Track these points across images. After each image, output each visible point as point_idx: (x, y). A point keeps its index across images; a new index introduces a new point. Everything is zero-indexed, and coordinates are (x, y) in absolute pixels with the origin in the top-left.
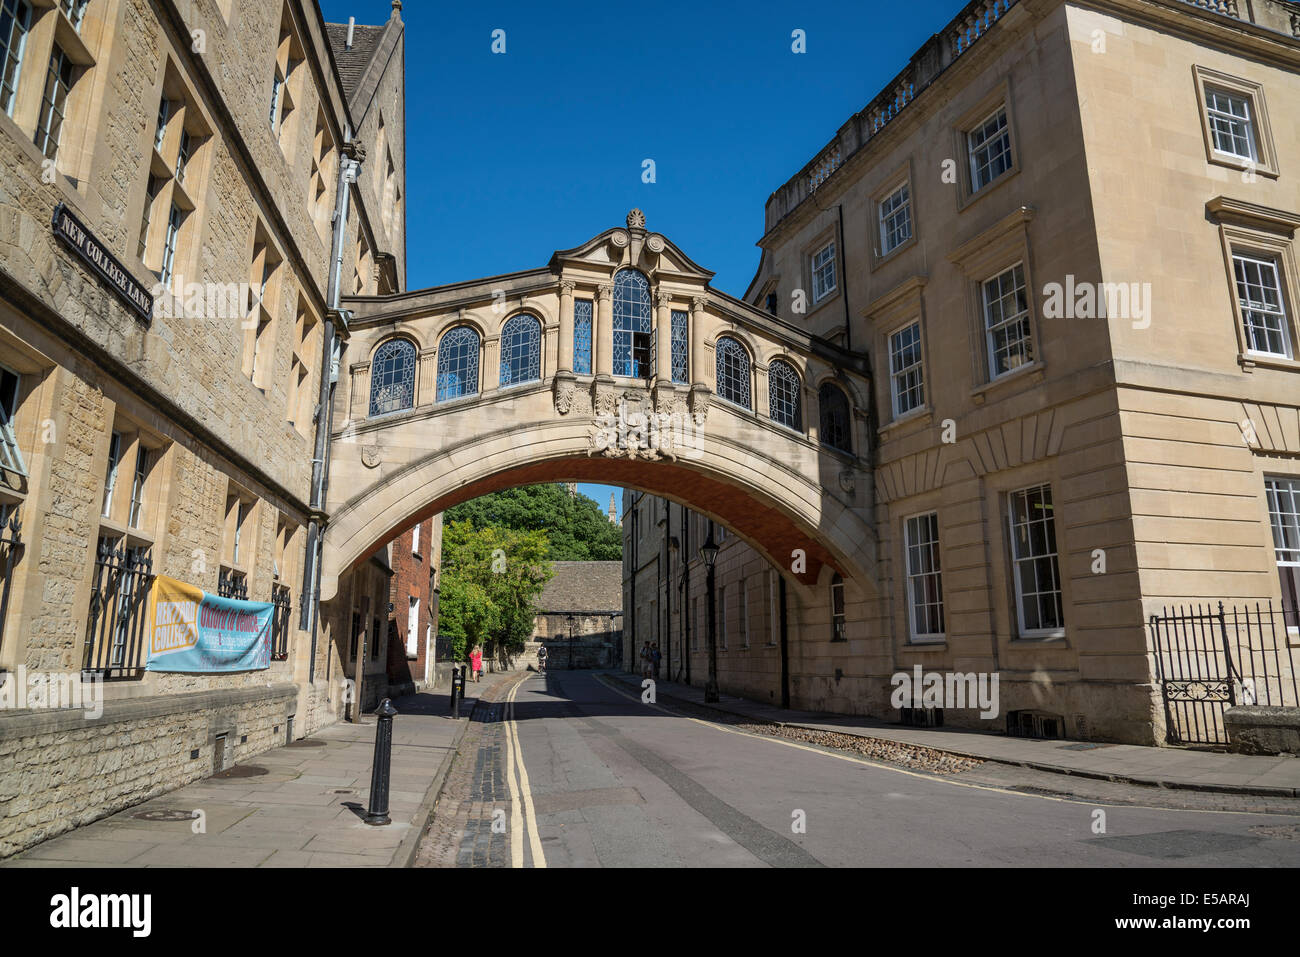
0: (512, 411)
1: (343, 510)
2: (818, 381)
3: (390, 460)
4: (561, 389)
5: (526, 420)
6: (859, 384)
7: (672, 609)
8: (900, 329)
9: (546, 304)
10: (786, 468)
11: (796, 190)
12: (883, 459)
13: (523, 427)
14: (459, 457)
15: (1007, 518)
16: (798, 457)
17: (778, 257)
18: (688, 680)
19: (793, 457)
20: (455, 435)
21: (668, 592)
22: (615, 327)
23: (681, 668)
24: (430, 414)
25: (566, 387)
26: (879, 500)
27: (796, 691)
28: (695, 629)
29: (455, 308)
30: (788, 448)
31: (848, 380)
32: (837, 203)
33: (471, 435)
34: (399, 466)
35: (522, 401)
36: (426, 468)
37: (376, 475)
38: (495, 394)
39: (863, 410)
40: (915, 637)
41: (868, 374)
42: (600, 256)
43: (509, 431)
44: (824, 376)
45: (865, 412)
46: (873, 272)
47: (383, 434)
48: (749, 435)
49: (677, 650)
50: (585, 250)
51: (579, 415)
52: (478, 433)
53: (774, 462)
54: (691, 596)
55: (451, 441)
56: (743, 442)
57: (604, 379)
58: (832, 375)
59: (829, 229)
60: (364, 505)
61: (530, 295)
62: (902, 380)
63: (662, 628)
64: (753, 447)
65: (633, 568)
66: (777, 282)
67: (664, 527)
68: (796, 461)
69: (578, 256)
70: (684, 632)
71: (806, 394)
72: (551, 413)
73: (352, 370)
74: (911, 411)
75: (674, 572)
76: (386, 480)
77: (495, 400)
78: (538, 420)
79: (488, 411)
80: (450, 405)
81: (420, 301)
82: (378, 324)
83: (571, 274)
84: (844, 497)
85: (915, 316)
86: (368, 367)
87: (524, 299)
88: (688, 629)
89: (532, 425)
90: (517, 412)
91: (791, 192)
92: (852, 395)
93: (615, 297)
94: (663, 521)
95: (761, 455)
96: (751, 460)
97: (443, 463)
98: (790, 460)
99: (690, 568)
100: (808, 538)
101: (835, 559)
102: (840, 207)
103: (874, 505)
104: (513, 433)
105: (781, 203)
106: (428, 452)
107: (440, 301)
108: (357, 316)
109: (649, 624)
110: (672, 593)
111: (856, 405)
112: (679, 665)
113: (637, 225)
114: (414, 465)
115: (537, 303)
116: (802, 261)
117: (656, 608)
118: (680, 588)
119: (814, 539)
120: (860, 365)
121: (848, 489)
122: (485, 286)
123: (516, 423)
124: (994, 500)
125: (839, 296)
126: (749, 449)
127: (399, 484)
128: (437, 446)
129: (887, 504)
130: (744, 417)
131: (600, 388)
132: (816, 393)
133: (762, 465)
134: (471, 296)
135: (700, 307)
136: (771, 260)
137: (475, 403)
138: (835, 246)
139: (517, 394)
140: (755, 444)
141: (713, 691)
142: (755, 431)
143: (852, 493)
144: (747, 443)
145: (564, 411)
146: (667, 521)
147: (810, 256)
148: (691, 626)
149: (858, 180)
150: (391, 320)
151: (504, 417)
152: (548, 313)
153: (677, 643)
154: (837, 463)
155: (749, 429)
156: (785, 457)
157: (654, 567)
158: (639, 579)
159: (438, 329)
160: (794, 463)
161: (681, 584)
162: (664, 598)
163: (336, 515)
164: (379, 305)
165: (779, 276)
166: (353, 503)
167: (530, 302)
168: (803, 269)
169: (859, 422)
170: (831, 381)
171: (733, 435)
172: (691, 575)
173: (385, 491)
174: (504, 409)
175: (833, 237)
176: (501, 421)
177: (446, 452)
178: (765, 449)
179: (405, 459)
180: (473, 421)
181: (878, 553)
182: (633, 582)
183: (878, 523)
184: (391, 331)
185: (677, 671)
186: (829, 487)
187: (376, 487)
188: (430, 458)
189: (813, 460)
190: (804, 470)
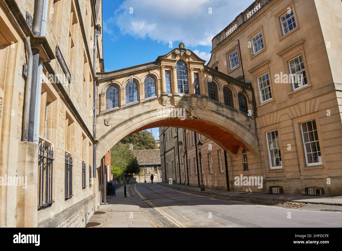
0: (149, 106)
1: (100, 139)
2: (237, 93)
3: (113, 123)
4: (164, 98)
5: (154, 109)
6: (250, 93)
7: (181, 163)
8: (261, 76)
9: (156, 72)
10: (231, 119)
11: (222, 36)
12: (259, 115)
13: (153, 111)
14: (134, 121)
15: (301, 131)
16: (234, 115)
17: (217, 56)
18: (188, 184)
19: (232, 116)
20: (133, 114)
21: (179, 158)
22: (178, 79)
23: (186, 181)
24: (125, 108)
25: (165, 98)
26: (258, 127)
27: (232, 186)
28: (190, 169)
29: (130, 74)
30: (230, 113)
31: (246, 92)
32: (237, 39)
33: (137, 114)
34: (116, 125)
35: (152, 103)
36: (125, 125)
37: (109, 128)
38: (144, 101)
39: (251, 101)
40: (272, 168)
41: (252, 89)
42: (172, 57)
43: (149, 112)
44: (239, 91)
45: (252, 101)
46: (251, 59)
47: (111, 115)
48: (219, 110)
49: (183, 175)
50: (168, 55)
51: (169, 106)
52: (139, 113)
53: (227, 117)
54: (188, 159)
55: (132, 116)
56: (218, 112)
57: (176, 95)
58: (241, 91)
59: (235, 47)
60: (107, 137)
61: (151, 70)
62: (263, 91)
63: (177, 169)
65: (164, 151)
66: (218, 63)
67: (176, 138)
69: (166, 57)
70: (186, 170)
71: (234, 97)
72: (161, 106)
73: (100, 95)
74: (266, 100)
75: (181, 152)
76: (113, 129)
77: (144, 103)
78: (157, 108)
79: (142, 106)
80: (130, 105)
81: (119, 73)
82: (107, 81)
83: (164, 63)
84: (247, 127)
85: (267, 72)
86: (105, 94)
87: (150, 71)
88: (188, 169)
90: (151, 106)
91: (220, 36)
92: (247, 96)
93: (177, 69)
94: (176, 137)
95: (223, 116)
96: (220, 117)
97: (130, 123)
99: (187, 150)
100: (237, 140)
101: (245, 146)
102: (238, 40)
103: (256, 129)
104: (150, 112)
105: (217, 39)
106: (125, 120)
107: (125, 73)
109: (171, 168)
110: (180, 158)
111: (249, 99)
112: (185, 180)
113: (182, 47)
114: (120, 124)
115: (154, 72)
116: (226, 57)
117: (174, 163)
118: (184, 157)
119: (239, 140)
120: (249, 87)
121: (249, 124)
122: (138, 68)
123: (151, 109)
124: (296, 126)
125: (240, 67)
126: (220, 114)
127: (117, 130)
128: (127, 118)
129: (260, 128)
130: (217, 104)
131: (175, 98)
132: (237, 96)
133: (224, 119)
134: (134, 71)
135: (202, 72)
136: (215, 57)
137: (138, 104)
138: (237, 52)
139: (150, 101)
140: (221, 112)
141: (203, 187)
142: (221, 109)
143: (250, 126)
144: (219, 112)
145: (165, 105)
146: (177, 136)
147: (229, 55)
148: (189, 168)
149: (244, 32)
150: (111, 79)
151: (147, 108)
152: (158, 75)
153: (183, 173)
154: (245, 117)
155: (219, 108)
156: (230, 116)
157: (173, 150)
158: (167, 154)
159: (125, 81)
160: (233, 118)
161: (184, 155)
162: (177, 160)
163: (99, 141)
164: (107, 75)
165: (218, 61)
166: (104, 137)
167: (151, 72)
168: (227, 59)
169: (250, 104)
170: (241, 92)
171: (214, 109)
172: (188, 153)
173: (113, 133)
174: (147, 105)
175: (236, 49)
176: (146, 109)
177: (130, 119)
178: (224, 113)
179: (118, 123)
180: (138, 110)
181: (259, 144)
182: (165, 155)
183: (258, 134)
184: (111, 83)
185: (184, 182)
186: (243, 124)
187: (110, 131)
188: (126, 122)
189: (238, 116)
190: (236, 119)
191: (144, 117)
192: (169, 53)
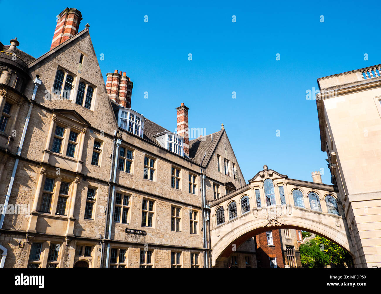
0: (245, 219)
1: (214, 246)
3: (222, 234)
4: (254, 212)
5: (248, 221)
6: (337, 194)
9: (249, 192)
10: (317, 222)
13: (247, 223)
14: (235, 231)
16: (321, 219)
19: (319, 219)
20: (233, 227)
24: (228, 223)
29: (230, 198)
30: (317, 216)
31: (333, 193)
33: (237, 226)
34: (224, 235)
35: (247, 216)
36: (229, 235)
37: (219, 238)
38: (241, 216)
39: (340, 201)
41: (338, 191)
42: (259, 178)
43: (244, 224)
44: (325, 194)
47: (220, 229)
48: (305, 215)
51: (259, 218)
52: (239, 225)
53: (313, 221)
55: (233, 228)
56: (303, 217)
60: (218, 245)
61: (245, 191)
64: (307, 218)
68: (320, 220)
69: (253, 180)
72: (254, 218)
73: (212, 216)
76: (221, 239)
77: (241, 217)
78: (250, 221)
79: (240, 220)
80: (232, 220)
82: (216, 206)
83: (253, 184)
84: (338, 228)
86: (215, 215)
87: (244, 193)
89: (249, 222)
93: (265, 187)
95: (309, 220)
96: (306, 221)
97: (232, 234)
98: (318, 220)
106: (229, 232)
107: (227, 198)
108: (212, 205)
113: (265, 169)
114: (226, 235)
115: (247, 193)
120: (337, 188)
121: (339, 225)
123: (246, 222)
126: (305, 219)
127: (224, 239)
128: (230, 230)
130: (303, 210)
131: (263, 210)
133: (310, 222)
135: (285, 184)
137: (237, 219)
139: (245, 215)
140: (307, 217)
142: (306, 214)
143: (340, 227)
144: (305, 217)
145: (256, 217)
150: (218, 204)
151: (243, 221)
152: (249, 194)
154: (334, 218)
156: (316, 219)
159: (227, 204)
160: (320, 221)
163: (213, 248)
164: (215, 201)
166: (216, 245)
169: (339, 205)
170: (328, 194)
171: (300, 216)
174: (243, 219)
177: (232, 231)
178: (310, 218)
181: (352, 244)
184: (219, 206)
186: (332, 226)
187: (220, 241)
188: (229, 233)
189: (326, 218)
190: (323, 222)
191: (241, 228)
192: (255, 177)
